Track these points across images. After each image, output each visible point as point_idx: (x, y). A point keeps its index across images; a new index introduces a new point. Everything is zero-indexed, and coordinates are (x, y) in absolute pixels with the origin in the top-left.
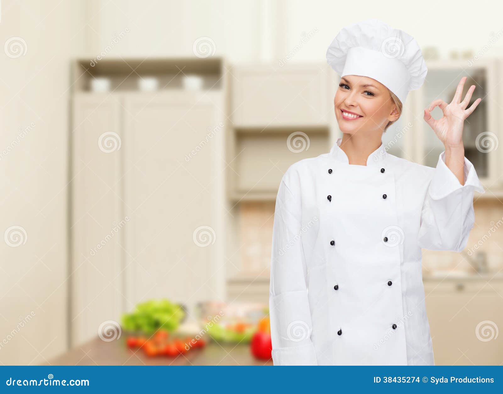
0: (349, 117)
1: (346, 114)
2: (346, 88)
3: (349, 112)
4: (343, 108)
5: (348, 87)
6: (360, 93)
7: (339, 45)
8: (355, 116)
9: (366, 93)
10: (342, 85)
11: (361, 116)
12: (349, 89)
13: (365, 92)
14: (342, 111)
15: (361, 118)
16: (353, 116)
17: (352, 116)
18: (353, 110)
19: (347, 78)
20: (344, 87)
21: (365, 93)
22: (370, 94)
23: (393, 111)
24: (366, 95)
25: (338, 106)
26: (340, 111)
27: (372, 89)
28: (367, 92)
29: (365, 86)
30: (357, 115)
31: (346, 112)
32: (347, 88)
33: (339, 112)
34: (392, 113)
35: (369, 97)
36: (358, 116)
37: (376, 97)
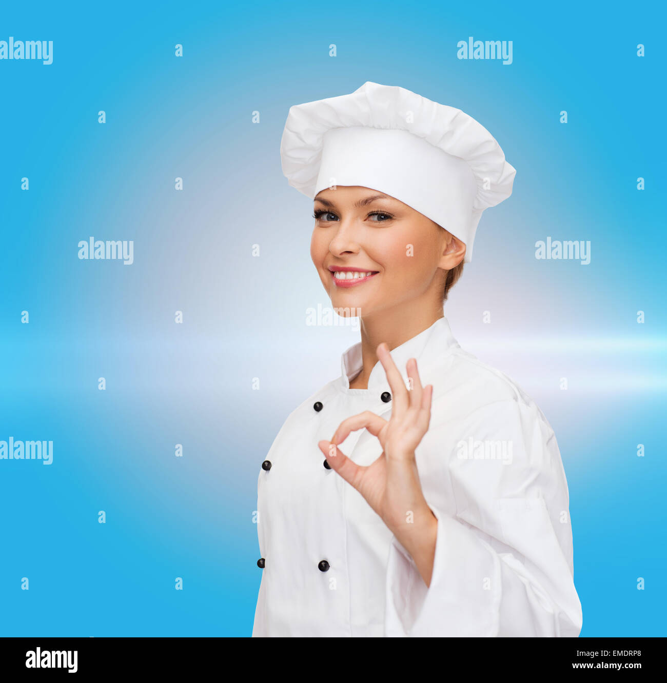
0: (351, 280)
1: (341, 276)
2: (330, 219)
3: (346, 270)
4: (331, 263)
5: (333, 215)
6: (360, 221)
7: (301, 139)
8: (363, 275)
9: (376, 218)
10: (318, 214)
11: (374, 273)
12: (337, 220)
13: (371, 214)
14: (333, 273)
15: (377, 276)
16: (356, 275)
17: (354, 276)
18: (353, 262)
19: (325, 196)
20: (325, 217)
21: (371, 218)
22: (384, 217)
23: (447, 245)
24: (376, 222)
25: (320, 264)
26: (329, 273)
27: (384, 205)
28: (376, 214)
29: (367, 202)
30: (367, 272)
31: (340, 270)
32: (333, 219)
33: (326, 275)
34: (446, 251)
35: (382, 223)
36: (369, 274)
37: (398, 220)
